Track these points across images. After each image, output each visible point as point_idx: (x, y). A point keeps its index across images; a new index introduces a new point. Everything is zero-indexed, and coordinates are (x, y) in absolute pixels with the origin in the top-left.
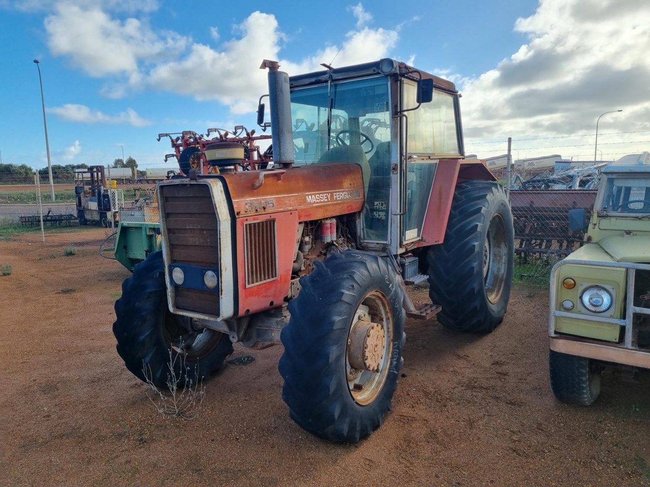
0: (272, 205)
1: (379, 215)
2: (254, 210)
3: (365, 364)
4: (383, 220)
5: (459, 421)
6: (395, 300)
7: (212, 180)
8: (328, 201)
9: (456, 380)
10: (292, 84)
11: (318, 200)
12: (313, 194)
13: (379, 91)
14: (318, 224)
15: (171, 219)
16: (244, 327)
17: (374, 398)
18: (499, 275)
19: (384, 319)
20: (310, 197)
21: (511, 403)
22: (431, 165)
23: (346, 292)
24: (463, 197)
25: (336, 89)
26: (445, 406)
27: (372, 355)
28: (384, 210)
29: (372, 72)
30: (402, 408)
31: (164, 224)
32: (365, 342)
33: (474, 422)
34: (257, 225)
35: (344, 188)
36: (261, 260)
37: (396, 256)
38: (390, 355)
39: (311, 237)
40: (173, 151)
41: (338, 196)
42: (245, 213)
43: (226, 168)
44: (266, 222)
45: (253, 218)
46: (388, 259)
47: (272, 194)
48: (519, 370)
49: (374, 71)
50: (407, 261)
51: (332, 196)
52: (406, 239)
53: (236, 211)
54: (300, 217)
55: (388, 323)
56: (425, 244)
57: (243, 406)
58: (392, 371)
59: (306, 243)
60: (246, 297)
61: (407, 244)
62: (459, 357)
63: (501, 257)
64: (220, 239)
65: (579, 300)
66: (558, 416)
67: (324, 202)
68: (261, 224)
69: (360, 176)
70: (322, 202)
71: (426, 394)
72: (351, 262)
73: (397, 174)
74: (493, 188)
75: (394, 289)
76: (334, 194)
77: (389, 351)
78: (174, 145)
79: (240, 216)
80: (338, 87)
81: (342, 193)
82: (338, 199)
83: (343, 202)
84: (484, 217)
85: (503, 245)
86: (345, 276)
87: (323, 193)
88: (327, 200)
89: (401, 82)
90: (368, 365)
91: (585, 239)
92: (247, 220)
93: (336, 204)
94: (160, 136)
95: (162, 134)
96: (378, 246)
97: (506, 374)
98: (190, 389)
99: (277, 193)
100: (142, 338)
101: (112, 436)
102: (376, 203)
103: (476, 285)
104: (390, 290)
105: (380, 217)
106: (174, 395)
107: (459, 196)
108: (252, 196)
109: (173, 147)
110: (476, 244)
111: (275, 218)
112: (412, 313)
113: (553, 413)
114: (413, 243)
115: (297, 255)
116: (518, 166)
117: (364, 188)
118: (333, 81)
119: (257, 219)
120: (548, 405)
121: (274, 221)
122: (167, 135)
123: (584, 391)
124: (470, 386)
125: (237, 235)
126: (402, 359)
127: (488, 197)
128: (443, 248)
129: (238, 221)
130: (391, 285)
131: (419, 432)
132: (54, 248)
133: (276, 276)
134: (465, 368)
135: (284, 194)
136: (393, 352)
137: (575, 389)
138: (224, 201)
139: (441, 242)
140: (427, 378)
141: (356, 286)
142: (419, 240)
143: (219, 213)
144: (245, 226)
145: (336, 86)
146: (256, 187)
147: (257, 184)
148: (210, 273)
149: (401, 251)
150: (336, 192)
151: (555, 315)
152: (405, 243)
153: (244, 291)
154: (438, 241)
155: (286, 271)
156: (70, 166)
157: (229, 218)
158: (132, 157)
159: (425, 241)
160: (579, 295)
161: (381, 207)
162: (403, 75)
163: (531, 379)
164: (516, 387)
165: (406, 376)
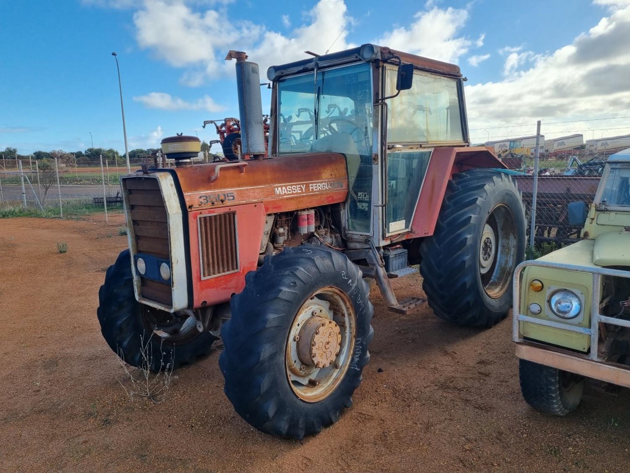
0: (232, 198)
1: (362, 207)
2: (210, 203)
3: (313, 361)
4: (366, 211)
5: (416, 424)
6: (356, 296)
7: (162, 174)
8: (302, 193)
9: (432, 379)
10: (283, 73)
11: (290, 191)
12: (284, 186)
13: (362, 79)
14: (294, 215)
15: (135, 211)
16: (209, 317)
17: (328, 395)
18: (506, 269)
19: (346, 315)
20: (280, 189)
21: (480, 408)
22: (422, 154)
23: (285, 289)
24: (459, 187)
25: (323, 77)
26: (409, 406)
27: (322, 352)
28: (367, 201)
29: (355, 59)
30: (362, 405)
31: (129, 216)
32: (313, 339)
33: (432, 425)
34: (213, 219)
35: (322, 179)
36: (219, 253)
37: (378, 249)
38: (352, 352)
39: (287, 228)
40: (218, 137)
41: (314, 187)
42: (198, 206)
43: (180, 161)
44: (225, 215)
45: (209, 211)
46: (371, 251)
47: (233, 186)
48: (503, 371)
49: (357, 57)
50: (392, 253)
51: (307, 187)
52: (390, 231)
53: (188, 204)
54: (267, 209)
55: (350, 319)
56: (414, 236)
57: (212, 392)
58: (353, 368)
59: (281, 235)
60: (202, 289)
61: (392, 236)
62: (446, 353)
63: (510, 250)
64: (170, 232)
65: (546, 303)
66: (525, 425)
67: (297, 193)
68: (218, 217)
69: (343, 166)
70: (295, 194)
71: (395, 392)
72: (298, 258)
73: (378, 164)
74: (495, 178)
75: (354, 285)
76: (310, 185)
77: (351, 348)
78: (219, 132)
79: (193, 209)
80: (325, 75)
81: (320, 184)
82: (315, 190)
83: (321, 193)
84: (480, 209)
85: (512, 237)
86: (287, 273)
87: (296, 185)
88: (300, 191)
89: (383, 68)
90: (316, 362)
91: (582, 235)
92: (201, 213)
93: (313, 195)
94: (206, 123)
95: (207, 121)
96: (361, 237)
97: (487, 375)
98: (166, 373)
99: (239, 186)
100: (119, 322)
101: (83, 414)
102: (360, 194)
103: (468, 280)
104: (349, 287)
105: (363, 208)
106: (147, 378)
107: (456, 186)
108: (208, 189)
109: (218, 133)
110: (469, 236)
111: (236, 211)
112: (393, 307)
113: (521, 421)
114: (399, 234)
115: (267, 247)
116: (591, 146)
117: (348, 178)
118: (319, 68)
119: (214, 212)
120: (519, 411)
121: (234, 213)
122: (212, 122)
123: (555, 401)
124: (444, 387)
125: (190, 228)
126: (368, 355)
127: (487, 187)
128: (434, 240)
129: (190, 215)
130: (350, 281)
131: (371, 431)
132: (114, 228)
133: (237, 269)
134: (447, 365)
135: (246, 186)
136: (355, 348)
137: (544, 398)
138: (174, 194)
139: (431, 234)
140: (404, 374)
141: (298, 283)
142: (408, 232)
143: (168, 207)
144: (198, 219)
145: (323, 73)
146: (212, 180)
147: (213, 178)
148: (164, 266)
149: (383, 243)
150: (312, 183)
151: (518, 319)
152: (388, 235)
153: (199, 283)
154: (428, 233)
155: (250, 263)
156: (151, 150)
157: (180, 211)
158: (205, 142)
159: (414, 233)
160: (547, 299)
161: (363, 198)
162: (385, 61)
163: (513, 381)
164: (493, 389)
165: (382, 371)
